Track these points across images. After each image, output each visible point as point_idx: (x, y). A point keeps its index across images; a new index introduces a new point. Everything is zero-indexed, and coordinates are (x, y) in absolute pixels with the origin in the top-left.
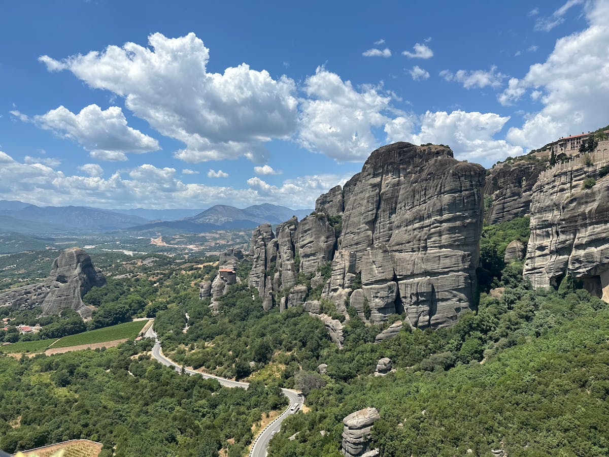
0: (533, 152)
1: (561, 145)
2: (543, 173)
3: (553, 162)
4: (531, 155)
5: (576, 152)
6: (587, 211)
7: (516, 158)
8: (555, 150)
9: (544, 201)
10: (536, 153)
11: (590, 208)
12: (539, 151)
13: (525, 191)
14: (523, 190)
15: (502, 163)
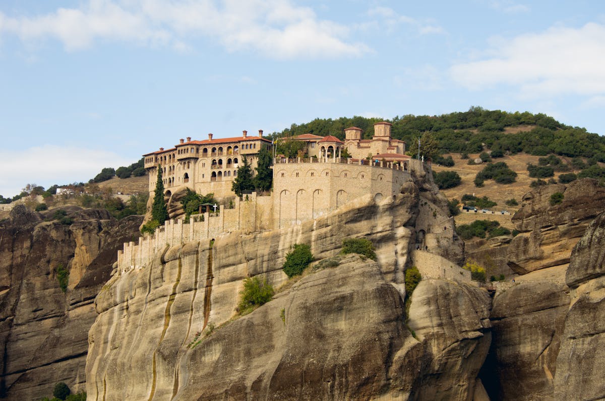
0: (107, 174)
1: (185, 161)
2: (128, 247)
3: (162, 215)
4: (101, 185)
5: (223, 189)
6: (249, 383)
7: (53, 190)
8: (165, 177)
9: (129, 343)
10: (114, 183)
11: (259, 371)
12: (124, 173)
13: (76, 304)
14: (69, 299)
15: (8, 201)
